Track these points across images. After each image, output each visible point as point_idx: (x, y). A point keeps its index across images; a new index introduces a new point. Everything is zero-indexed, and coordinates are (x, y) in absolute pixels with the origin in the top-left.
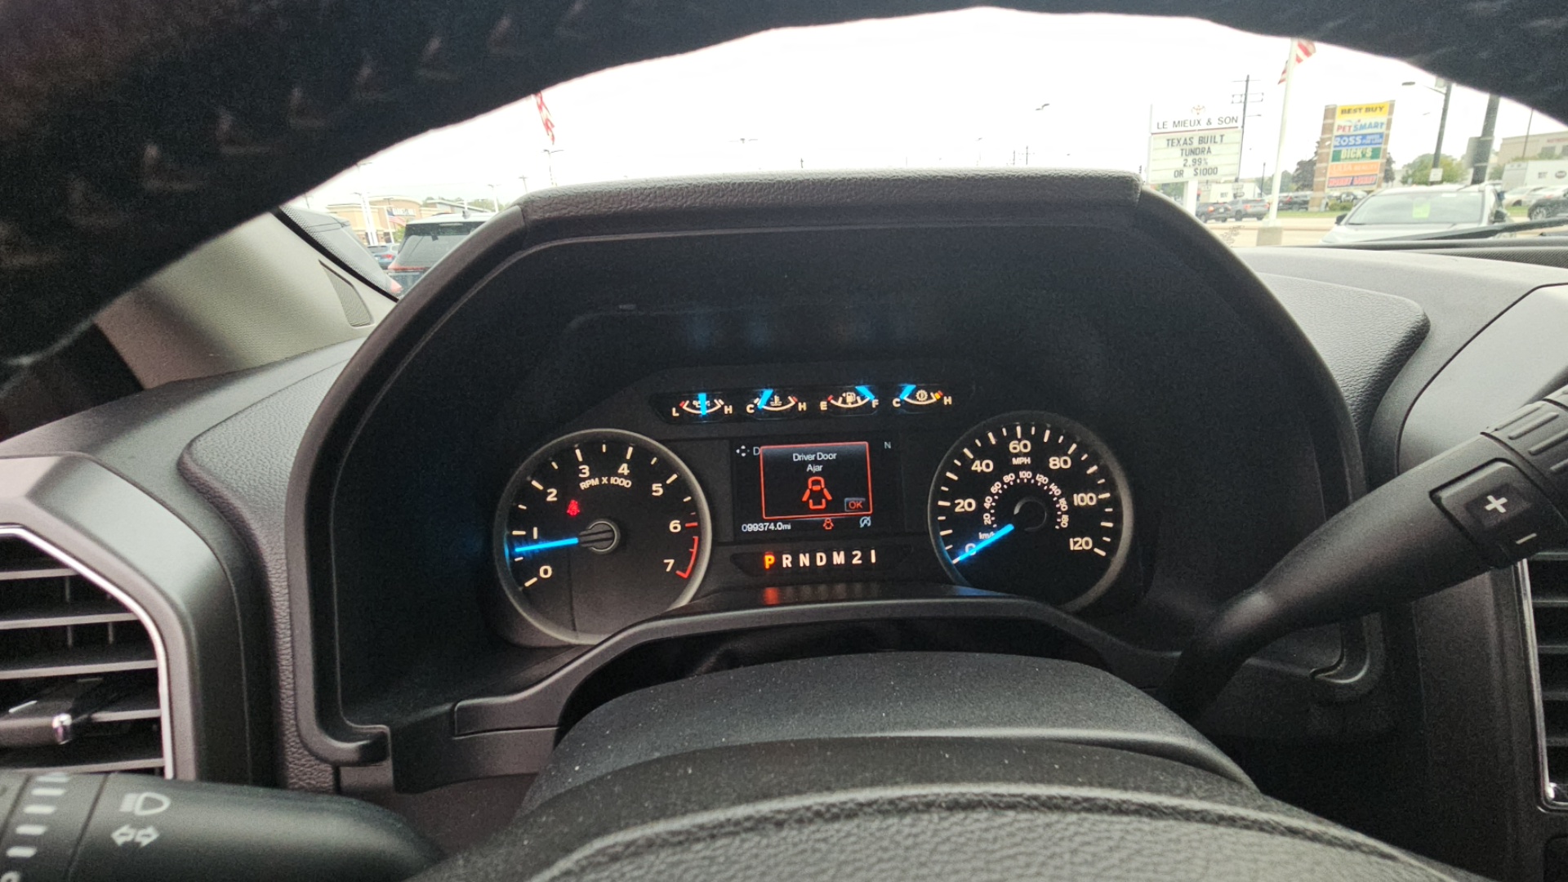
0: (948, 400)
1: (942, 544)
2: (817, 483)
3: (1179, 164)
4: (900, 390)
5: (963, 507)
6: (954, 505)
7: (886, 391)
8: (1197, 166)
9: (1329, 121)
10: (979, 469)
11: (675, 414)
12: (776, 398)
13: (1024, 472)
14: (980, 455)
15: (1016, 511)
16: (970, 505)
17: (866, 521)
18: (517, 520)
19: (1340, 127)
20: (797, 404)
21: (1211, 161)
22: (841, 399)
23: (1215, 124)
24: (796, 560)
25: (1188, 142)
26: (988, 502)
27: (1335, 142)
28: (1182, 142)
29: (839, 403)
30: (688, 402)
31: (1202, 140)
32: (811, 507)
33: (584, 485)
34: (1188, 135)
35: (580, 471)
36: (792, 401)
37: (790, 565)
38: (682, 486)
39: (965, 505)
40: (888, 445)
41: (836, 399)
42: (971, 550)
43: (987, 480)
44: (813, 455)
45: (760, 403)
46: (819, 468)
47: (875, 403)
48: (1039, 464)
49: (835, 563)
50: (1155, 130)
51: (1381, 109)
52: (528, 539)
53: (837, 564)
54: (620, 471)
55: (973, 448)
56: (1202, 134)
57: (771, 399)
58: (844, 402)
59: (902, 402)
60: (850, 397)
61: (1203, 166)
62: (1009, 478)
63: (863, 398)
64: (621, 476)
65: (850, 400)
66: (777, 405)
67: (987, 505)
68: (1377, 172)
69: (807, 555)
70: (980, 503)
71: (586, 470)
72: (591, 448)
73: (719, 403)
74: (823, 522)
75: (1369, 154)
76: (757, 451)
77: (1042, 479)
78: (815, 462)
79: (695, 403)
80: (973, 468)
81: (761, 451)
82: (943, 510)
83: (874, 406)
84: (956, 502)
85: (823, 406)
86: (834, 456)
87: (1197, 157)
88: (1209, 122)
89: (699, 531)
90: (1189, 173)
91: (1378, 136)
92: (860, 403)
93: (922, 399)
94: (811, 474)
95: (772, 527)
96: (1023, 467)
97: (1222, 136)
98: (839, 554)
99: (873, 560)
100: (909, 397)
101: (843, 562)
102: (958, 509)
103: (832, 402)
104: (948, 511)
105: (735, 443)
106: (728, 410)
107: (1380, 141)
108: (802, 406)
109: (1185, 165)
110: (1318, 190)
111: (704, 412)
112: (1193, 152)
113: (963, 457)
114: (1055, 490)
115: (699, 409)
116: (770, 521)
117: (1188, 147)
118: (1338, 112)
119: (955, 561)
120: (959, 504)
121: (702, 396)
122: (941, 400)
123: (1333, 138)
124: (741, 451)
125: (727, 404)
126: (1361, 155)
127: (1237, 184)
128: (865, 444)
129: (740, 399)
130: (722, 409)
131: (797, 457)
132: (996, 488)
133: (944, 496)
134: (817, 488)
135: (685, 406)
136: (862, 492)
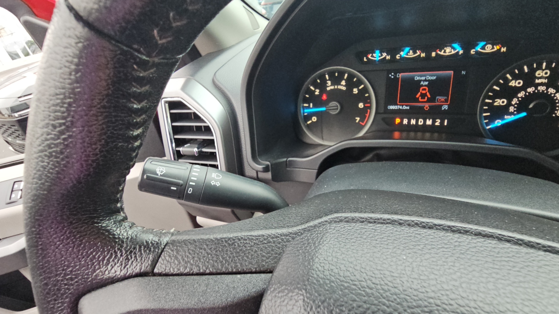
0: (504, 50)
1: (483, 119)
2: (424, 89)
4: (477, 45)
5: (499, 103)
6: (494, 102)
7: (467, 46)
10: (513, 85)
11: (365, 60)
12: (411, 51)
13: (541, 87)
14: (515, 77)
15: (531, 106)
16: (503, 102)
17: (445, 107)
18: (306, 100)
20: (420, 53)
22: (443, 51)
24: (409, 122)
26: (515, 101)
29: (442, 53)
30: (371, 55)
32: (420, 100)
33: (328, 89)
35: (327, 83)
36: (418, 53)
37: (406, 124)
38: (365, 90)
39: (500, 102)
40: (464, 73)
41: (441, 51)
42: (498, 123)
43: (517, 90)
44: (425, 78)
45: (403, 54)
46: (427, 83)
47: (461, 52)
48: (552, 83)
49: (427, 124)
52: (309, 107)
53: (428, 125)
54: (342, 83)
55: (513, 74)
57: (408, 52)
58: (445, 52)
59: (477, 51)
62: (530, 90)
63: (455, 50)
64: (342, 85)
65: (448, 51)
66: (411, 55)
67: (513, 103)
69: (415, 120)
70: (510, 101)
71: (329, 83)
72: (331, 74)
73: (385, 54)
74: (425, 106)
76: (399, 75)
77: (552, 91)
78: (425, 80)
80: (510, 84)
81: (400, 75)
82: (487, 104)
83: (460, 54)
84: (496, 100)
85: (434, 54)
86: (435, 78)
89: (370, 108)
92: (453, 52)
93: (489, 49)
94: (422, 86)
95: (401, 108)
96: (542, 84)
98: (429, 120)
99: (446, 124)
100: (481, 49)
101: (431, 124)
102: (496, 104)
103: (439, 52)
104: (490, 105)
105: (389, 72)
106: (388, 57)
108: (423, 55)
111: (377, 59)
113: (505, 79)
115: (375, 58)
116: (400, 105)
119: (488, 127)
120: (497, 101)
121: (378, 52)
122: (500, 49)
124: (392, 76)
125: (388, 55)
128: (452, 72)
129: (393, 51)
130: (385, 57)
131: (417, 78)
132: (521, 94)
133: (490, 98)
134: (424, 92)
135: (370, 56)
136: (446, 94)
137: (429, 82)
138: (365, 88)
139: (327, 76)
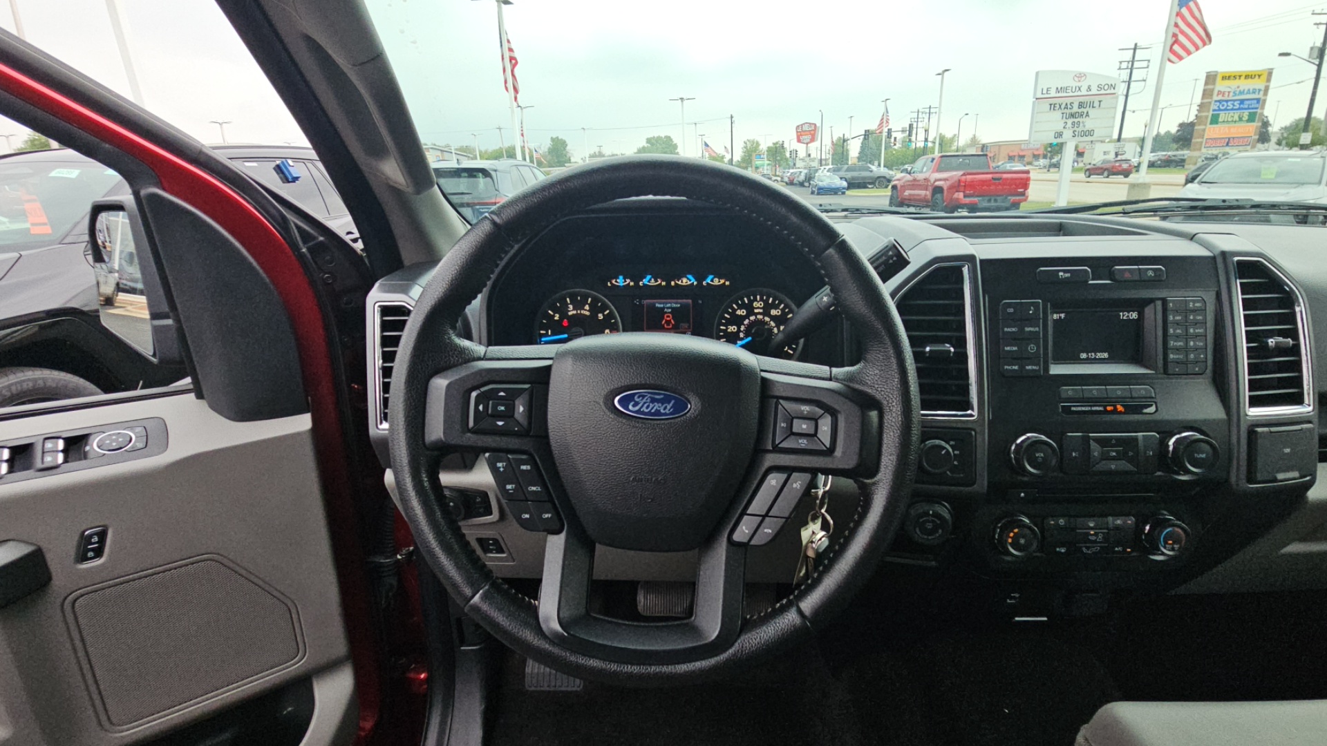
0: (727, 283)
2: (668, 317)
3: (1060, 127)
4: (707, 278)
6: (727, 329)
7: (700, 278)
8: (1075, 128)
9: (1210, 87)
10: (739, 314)
11: (609, 284)
12: (653, 280)
13: (759, 316)
14: (740, 307)
15: (753, 331)
16: (734, 329)
18: (543, 326)
19: (1219, 93)
20: (661, 282)
21: (1089, 124)
22: (680, 281)
23: (1094, 91)
25: (1069, 106)
26: (742, 328)
27: (1214, 106)
28: (1063, 107)
29: (680, 283)
31: (1081, 105)
32: (665, 326)
33: (570, 313)
34: (1069, 101)
35: (569, 308)
36: (659, 281)
38: (611, 315)
39: (732, 329)
40: (700, 302)
41: (678, 281)
43: (743, 318)
44: (669, 305)
45: (645, 281)
46: (670, 310)
47: (695, 283)
48: (766, 312)
50: (1039, 95)
51: (1259, 76)
52: (546, 335)
54: (585, 308)
55: (737, 304)
56: (1082, 99)
57: (650, 280)
58: (682, 282)
59: (708, 283)
60: (685, 280)
61: (1081, 129)
62: (752, 318)
63: (690, 281)
64: (586, 310)
65: (684, 281)
66: (653, 283)
67: (742, 329)
68: (1252, 135)
70: (739, 328)
71: (571, 307)
72: (573, 298)
73: (628, 281)
75: (1246, 118)
76: (643, 301)
77: (767, 319)
78: (668, 308)
79: (618, 280)
80: (737, 313)
81: (645, 302)
82: (722, 331)
85: (673, 283)
86: (676, 305)
87: (1076, 120)
88: (1089, 88)
90: (1067, 134)
91: (1255, 101)
92: (689, 283)
93: (716, 282)
94: (666, 313)
96: (759, 313)
97: (1100, 101)
100: (710, 281)
102: (729, 330)
104: (725, 331)
105: (634, 298)
106: (632, 284)
107: (1257, 106)
108: (664, 283)
109: (1064, 128)
110: (1194, 150)
111: (622, 284)
112: (1072, 115)
113: (733, 308)
114: (773, 324)
115: (619, 283)
117: (1068, 111)
118: (1219, 78)
120: (729, 328)
121: (621, 277)
122: (725, 283)
123: (1213, 102)
124: (637, 302)
125: (631, 281)
126: (1238, 119)
127: (1119, 143)
128: (690, 301)
129: (637, 279)
130: (629, 283)
131: (658, 305)
132: (746, 322)
133: (723, 325)
134: (668, 319)
135: (614, 281)
136: (688, 322)
137: (672, 308)
138: (611, 313)
139: (568, 300)
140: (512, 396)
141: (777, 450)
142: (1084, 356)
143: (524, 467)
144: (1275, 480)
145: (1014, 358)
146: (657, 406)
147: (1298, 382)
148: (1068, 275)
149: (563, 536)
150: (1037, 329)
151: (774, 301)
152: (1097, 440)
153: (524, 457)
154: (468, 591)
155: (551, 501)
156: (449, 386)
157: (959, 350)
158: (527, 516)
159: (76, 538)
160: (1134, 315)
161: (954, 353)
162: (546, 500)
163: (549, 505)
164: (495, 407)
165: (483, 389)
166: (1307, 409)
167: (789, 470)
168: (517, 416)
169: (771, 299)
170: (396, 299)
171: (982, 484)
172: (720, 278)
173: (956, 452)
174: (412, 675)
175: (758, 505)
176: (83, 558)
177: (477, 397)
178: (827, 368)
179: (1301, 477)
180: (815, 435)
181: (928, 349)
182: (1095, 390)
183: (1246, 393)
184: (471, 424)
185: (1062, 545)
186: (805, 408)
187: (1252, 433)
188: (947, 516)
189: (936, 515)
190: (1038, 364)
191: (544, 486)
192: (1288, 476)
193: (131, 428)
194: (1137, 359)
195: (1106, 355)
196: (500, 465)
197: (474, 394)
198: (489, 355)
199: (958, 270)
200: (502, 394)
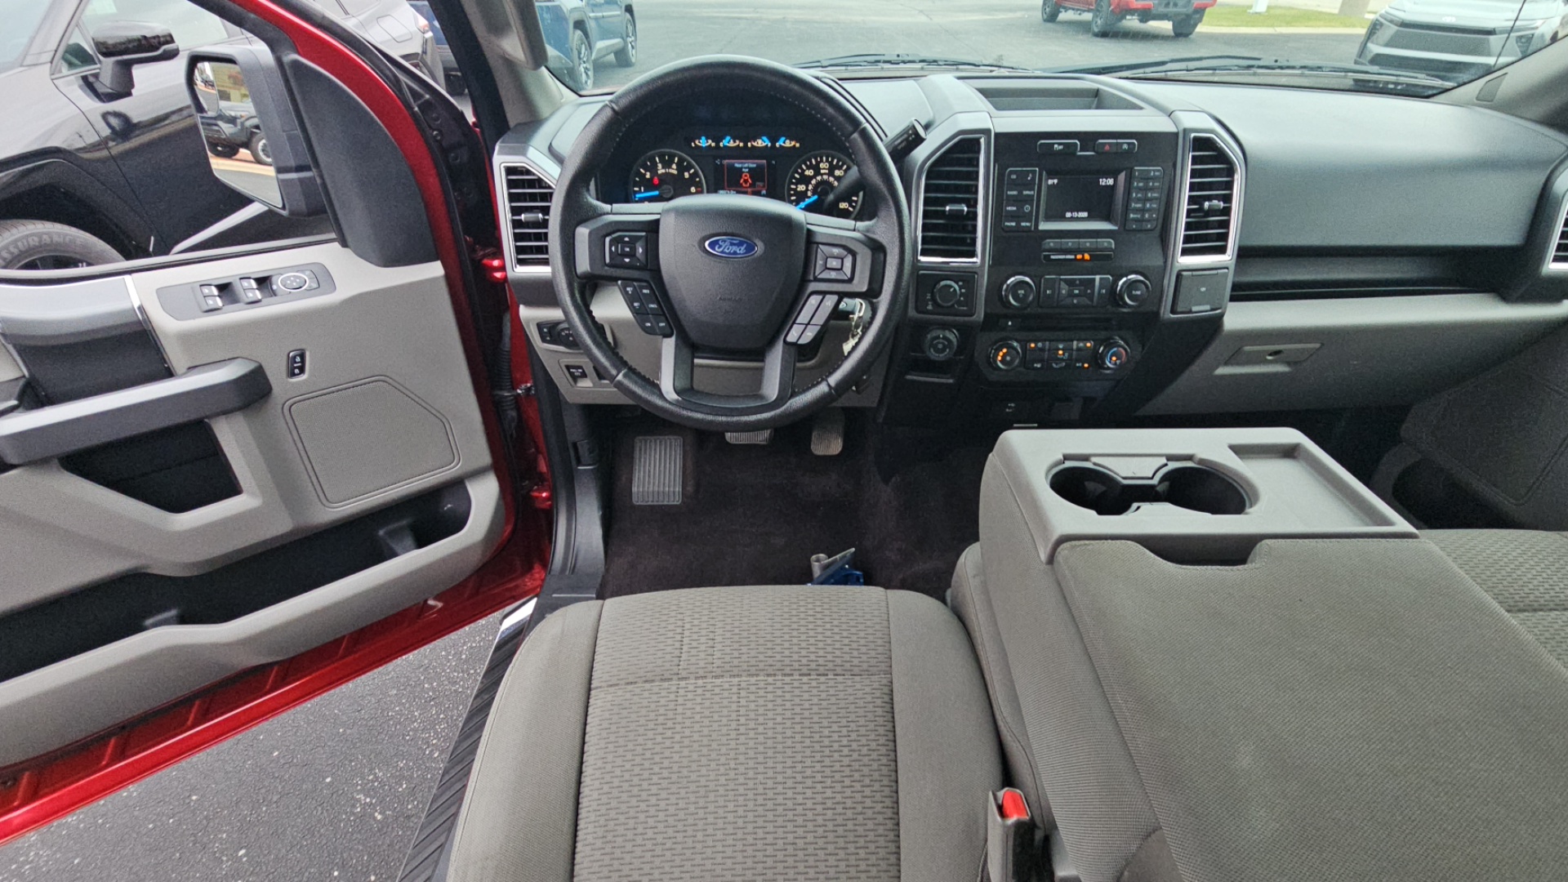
0: (797, 145)
1: (791, 201)
2: (746, 176)
4: (779, 140)
6: (797, 187)
7: (774, 140)
10: (808, 174)
11: (693, 145)
12: (731, 141)
13: (825, 176)
14: (808, 168)
15: (818, 191)
16: (803, 188)
17: (764, 192)
18: (636, 184)
20: (739, 143)
26: (810, 187)
29: (755, 144)
32: (743, 185)
33: (660, 172)
35: (658, 166)
36: (737, 142)
39: (801, 188)
40: (774, 162)
42: (802, 205)
43: (811, 178)
44: (746, 165)
45: (725, 142)
46: (747, 170)
47: (769, 145)
48: (831, 173)
52: (640, 192)
54: (673, 167)
55: (806, 165)
57: (729, 141)
58: (757, 144)
59: (780, 145)
60: (760, 141)
62: (819, 178)
63: (765, 142)
64: (673, 169)
65: (760, 143)
66: (732, 144)
67: (808, 189)
70: (807, 187)
71: (660, 166)
72: (662, 157)
73: (710, 141)
74: (747, 191)
77: (831, 179)
79: (701, 141)
80: (806, 173)
81: (726, 162)
82: (793, 189)
85: (749, 145)
86: (755, 166)
89: (701, 191)
92: (764, 144)
93: (788, 144)
94: (744, 172)
95: (728, 192)
96: (825, 174)
100: (782, 143)
102: (799, 189)
103: (753, 143)
104: (795, 190)
105: (715, 158)
106: (713, 144)
108: (741, 145)
111: (704, 145)
113: (802, 169)
115: (702, 144)
121: (703, 138)
122: (795, 145)
124: (718, 162)
125: (713, 142)
128: (765, 161)
129: (718, 140)
130: (711, 144)
131: (737, 165)
132: (814, 182)
133: (794, 184)
134: (745, 180)
135: (697, 142)
136: (763, 181)
137: (750, 169)
138: (696, 172)
139: (657, 159)
140: (634, 240)
141: (816, 280)
142: (1068, 215)
143: (645, 291)
144: (1190, 312)
145: (1012, 216)
146: (735, 248)
147: (1224, 237)
148: (1061, 147)
149: (673, 339)
150: (1032, 193)
151: (838, 162)
152: (1065, 281)
153: (645, 284)
154: (614, 372)
155: (664, 314)
156: (590, 234)
157: (972, 209)
158: (649, 324)
159: (285, 358)
160: (1110, 182)
161: (968, 212)
162: (659, 315)
163: (663, 318)
164: (622, 249)
165: (614, 235)
166: (1227, 258)
167: (824, 293)
168: (638, 255)
169: (835, 161)
170: (516, 161)
171: (980, 315)
172: (791, 140)
173: (963, 291)
174: (536, 494)
175: (804, 317)
176: (293, 375)
177: (611, 241)
178: (853, 222)
179: (1212, 310)
180: (841, 269)
181: (948, 208)
182: (1070, 243)
183: (1180, 245)
184: (608, 260)
185: (1038, 362)
186: (836, 251)
187: (1179, 276)
188: (954, 340)
189: (945, 338)
190: (1030, 221)
191: (659, 304)
192: (1201, 309)
193: (302, 271)
194: (1107, 218)
195: (1085, 214)
196: (628, 289)
197: (608, 240)
198: (614, 211)
199: (977, 141)
200: (627, 239)
